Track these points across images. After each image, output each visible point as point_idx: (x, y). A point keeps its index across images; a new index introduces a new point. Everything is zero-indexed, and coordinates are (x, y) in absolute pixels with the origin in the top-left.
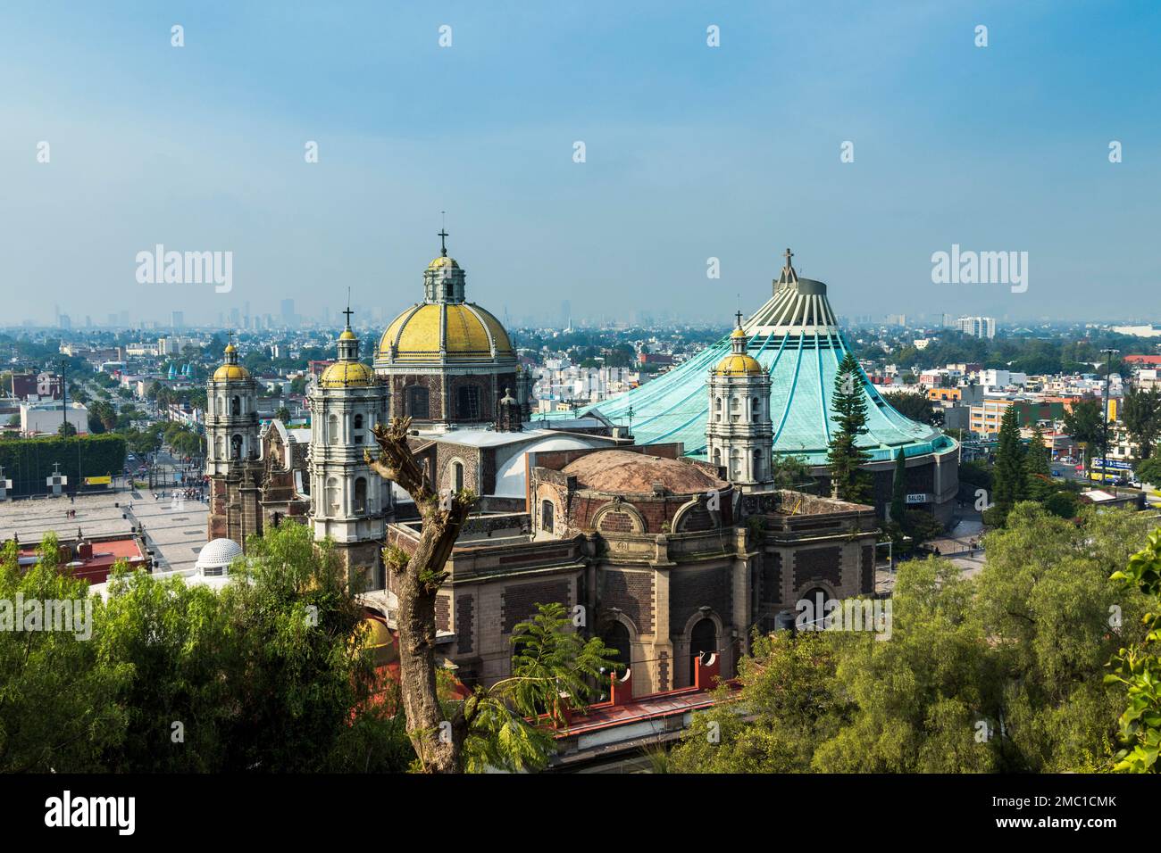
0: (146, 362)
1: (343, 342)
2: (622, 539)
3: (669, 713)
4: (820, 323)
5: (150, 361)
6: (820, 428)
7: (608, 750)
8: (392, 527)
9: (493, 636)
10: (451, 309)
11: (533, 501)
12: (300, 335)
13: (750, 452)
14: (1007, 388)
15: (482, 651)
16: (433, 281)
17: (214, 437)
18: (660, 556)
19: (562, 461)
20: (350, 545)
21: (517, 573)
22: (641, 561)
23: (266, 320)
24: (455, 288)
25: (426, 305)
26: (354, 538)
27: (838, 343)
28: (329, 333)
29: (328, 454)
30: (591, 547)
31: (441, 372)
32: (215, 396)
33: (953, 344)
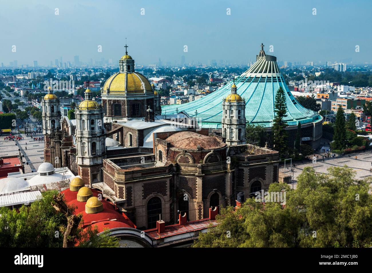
0: (24, 82)
1: (86, 93)
2: (186, 166)
3: (196, 230)
4: (274, 72)
5: (25, 81)
6: (271, 113)
7: (174, 243)
8: (104, 161)
9: (139, 200)
10: (129, 75)
11: (156, 150)
12: (81, 70)
13: (237, 130)
14: (347, 93)
15: (135, 205)
16: (123, 64)
17: (45, 120)
18: (199, 172)
19: (166, 136)
20: (90, 166)
21: (148, 179)
22: (192, 173)
23: (69, 64)
24: (131, 67)
25: (120, 73)
26: (92, 163)
27: (280, 80)
28: (92, 69)
29: (82, 134)
30: (175, 168)
31: (125, 99)
32: (45, 106)
33: (329, 74)
